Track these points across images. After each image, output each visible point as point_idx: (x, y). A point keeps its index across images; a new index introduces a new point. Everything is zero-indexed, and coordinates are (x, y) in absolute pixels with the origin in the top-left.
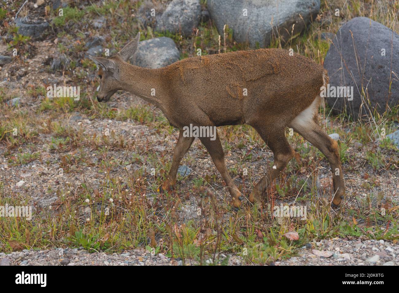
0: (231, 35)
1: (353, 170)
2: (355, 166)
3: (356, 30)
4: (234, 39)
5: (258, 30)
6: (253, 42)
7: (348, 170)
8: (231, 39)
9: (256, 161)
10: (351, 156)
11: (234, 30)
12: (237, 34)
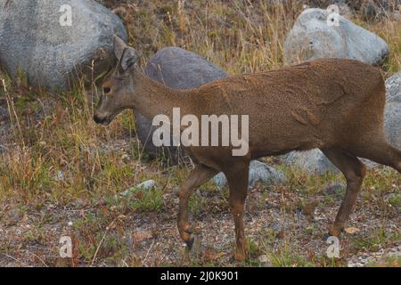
0: (26, 79)
1: (171, 218)
2: (172, 213)
3: (166, 62)
4: (29, 83)
5: (56, 70)
6: (52, 85)
7: (166, 220)
8: (26, 84)
9: (58, 221)
10: (168, 203)
11: (28, 74)
12: (33, 77)
